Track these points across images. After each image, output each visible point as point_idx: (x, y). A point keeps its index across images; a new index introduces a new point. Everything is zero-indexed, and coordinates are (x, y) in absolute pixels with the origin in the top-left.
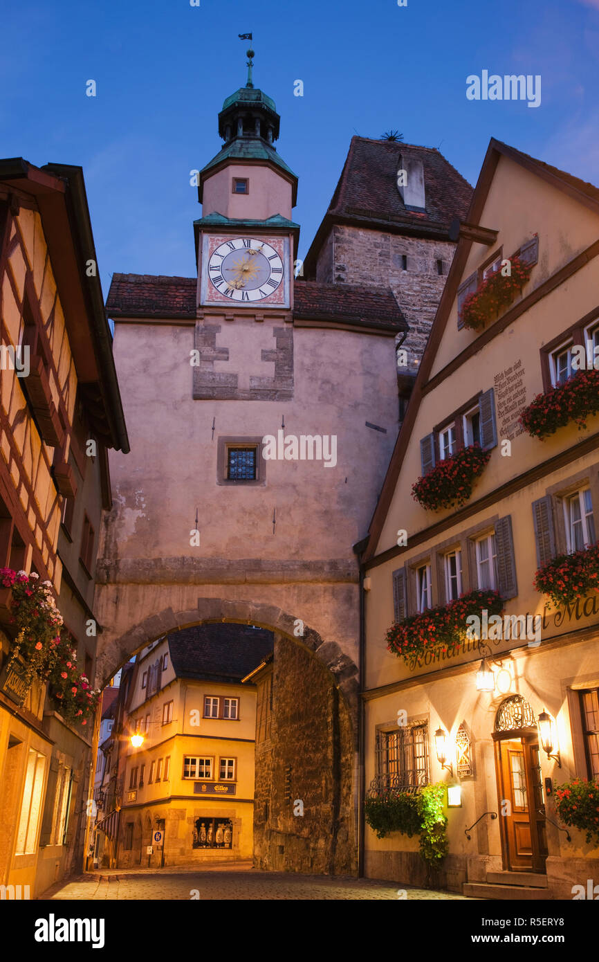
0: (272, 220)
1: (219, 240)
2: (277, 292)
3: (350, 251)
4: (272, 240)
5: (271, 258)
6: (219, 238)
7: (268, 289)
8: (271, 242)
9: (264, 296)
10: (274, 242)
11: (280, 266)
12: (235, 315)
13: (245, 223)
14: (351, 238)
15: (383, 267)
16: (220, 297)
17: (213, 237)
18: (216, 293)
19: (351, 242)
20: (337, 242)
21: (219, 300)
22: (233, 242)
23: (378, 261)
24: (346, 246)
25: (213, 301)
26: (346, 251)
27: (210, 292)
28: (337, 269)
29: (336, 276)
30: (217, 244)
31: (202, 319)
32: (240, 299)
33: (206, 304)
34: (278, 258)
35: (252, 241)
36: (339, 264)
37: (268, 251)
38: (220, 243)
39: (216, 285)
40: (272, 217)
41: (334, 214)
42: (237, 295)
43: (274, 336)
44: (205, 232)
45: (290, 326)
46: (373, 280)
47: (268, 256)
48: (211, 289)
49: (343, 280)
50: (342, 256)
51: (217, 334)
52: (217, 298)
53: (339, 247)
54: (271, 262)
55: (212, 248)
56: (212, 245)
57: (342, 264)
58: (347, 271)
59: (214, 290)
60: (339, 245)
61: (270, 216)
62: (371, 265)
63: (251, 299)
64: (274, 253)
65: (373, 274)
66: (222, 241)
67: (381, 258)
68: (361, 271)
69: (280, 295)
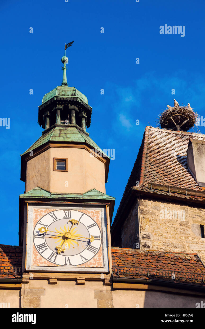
0: (89, 194)
1: (42, 211)
2: (96, 257)
3: (154, 221)
4: (90, 211)
5: (90, 227)
6: (43, 209)
7: (88, 254)
8: (89, 213)
9: (85, 261)
10: (92, 212)
11: (99, 234)
12: (59, 279)
13: (65, 196)
14: (154, 210)
15: (183, 235)
16: (45, 263)
17: (37, 209)
18: (40, 259)
19: (154, 214)
20: (142, 213)
21: (43, 265)
22: (55, 213)
23: (179, 230)
24: (149, 216)
25: (38, 266)
26: (150, 221)
27: (35, 258)
28: (143, 237)
29: (143, 244)
30: (40, 215)
31: (27, 283)
32: (63, 264)
33: (31, 269)
34: (96, 227)
35: (72, 212)
36: (145, 233)
37: (87, 221)
38: (44, 214)
39: (41, 251)
40: (89, 191)
41: (138, 190)
42: (60, 260)
43: (95, 298)
44: (30, 204)
45: (109, 288)
46: (176, 247)
47: (87, 225)
48: (36, 255)
49: (148, 247)
50: (147, 226)
51: (42, 297)
52: (42, 263)
53: (144, 218)
54: (90, 230)
55: (36, 218)
56: (36, 216)
57: (147, 233)
58: (152, 239)
59: (39, 256)
60: (144, 216)
61: (87, 191)
62: (172, 234)
63: (73, 264)
64: (93, 222)
65: (175, 242)
66: (45, 212)
67: (181, 227)
68: (164, 239)
69: (100, 259)
